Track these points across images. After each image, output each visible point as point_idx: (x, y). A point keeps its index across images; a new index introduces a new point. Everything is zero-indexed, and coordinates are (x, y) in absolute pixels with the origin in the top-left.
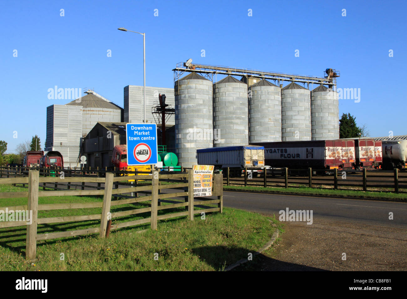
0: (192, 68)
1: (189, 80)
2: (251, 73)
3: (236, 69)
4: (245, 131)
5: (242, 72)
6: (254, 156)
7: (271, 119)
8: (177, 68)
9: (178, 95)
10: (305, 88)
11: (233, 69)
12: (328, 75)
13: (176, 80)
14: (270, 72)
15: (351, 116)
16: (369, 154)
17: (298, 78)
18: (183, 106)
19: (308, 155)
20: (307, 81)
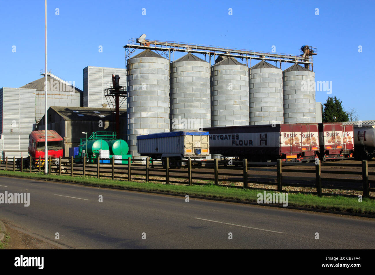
0: (146, 45)
1: (141, 58)
2: (214, 50)
3: (197, 46)
4: (206, 116)
5: (204, 49)
6: (196, 143)
7: (236, 101)
8: (128, 45)
9: (129, 75)
10: (276, 67)
11: (194, 46)
12: (304, 53)
13: (128, 58)
14: (237, 50)
15: (338, 99)
16: (336, 140)
17: (269, 56)
18: (134, 87)
19: (262, 141)
20: (279, 59)
